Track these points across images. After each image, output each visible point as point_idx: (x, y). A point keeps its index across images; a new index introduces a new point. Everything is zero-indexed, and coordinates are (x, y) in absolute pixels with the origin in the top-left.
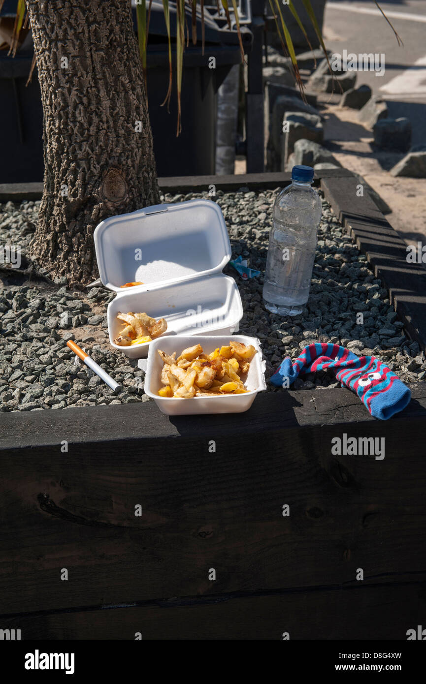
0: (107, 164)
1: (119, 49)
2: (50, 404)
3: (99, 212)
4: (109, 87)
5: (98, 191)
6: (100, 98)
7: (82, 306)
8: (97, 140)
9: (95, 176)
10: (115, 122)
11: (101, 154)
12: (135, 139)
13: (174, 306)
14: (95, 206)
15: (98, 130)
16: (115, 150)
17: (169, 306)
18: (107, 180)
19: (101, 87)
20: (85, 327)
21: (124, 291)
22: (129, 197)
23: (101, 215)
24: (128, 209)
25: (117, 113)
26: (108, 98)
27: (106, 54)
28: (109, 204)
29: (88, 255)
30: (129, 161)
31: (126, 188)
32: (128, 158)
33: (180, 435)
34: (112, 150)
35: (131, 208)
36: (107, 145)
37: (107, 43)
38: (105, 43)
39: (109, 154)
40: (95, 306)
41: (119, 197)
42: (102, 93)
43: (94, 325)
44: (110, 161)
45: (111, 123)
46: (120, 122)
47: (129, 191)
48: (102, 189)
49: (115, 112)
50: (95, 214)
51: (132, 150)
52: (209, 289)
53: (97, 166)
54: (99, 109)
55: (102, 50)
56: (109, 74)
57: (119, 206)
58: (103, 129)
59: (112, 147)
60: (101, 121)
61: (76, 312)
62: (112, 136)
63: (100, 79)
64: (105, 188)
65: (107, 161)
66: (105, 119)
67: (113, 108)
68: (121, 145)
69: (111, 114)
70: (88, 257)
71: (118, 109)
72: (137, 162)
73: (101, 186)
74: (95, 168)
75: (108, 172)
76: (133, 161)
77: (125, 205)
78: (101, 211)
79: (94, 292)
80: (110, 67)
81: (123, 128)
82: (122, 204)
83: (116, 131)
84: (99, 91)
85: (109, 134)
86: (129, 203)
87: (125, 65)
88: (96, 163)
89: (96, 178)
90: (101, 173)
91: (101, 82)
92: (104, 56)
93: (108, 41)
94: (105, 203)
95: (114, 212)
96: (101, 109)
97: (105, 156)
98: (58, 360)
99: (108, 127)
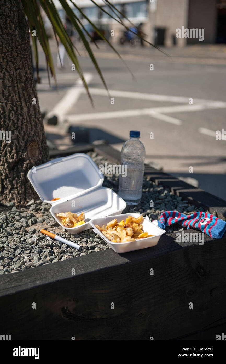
0: (28, 140)
1: (30, 82)
2: (51, 260)
3: (28, 166)
4: (26, 101)
5: (25, 155)
6: (22, 107)
7: (30, 214)
8: (22, 128)
9: (22, 147)
10: (30, 118)
11: (24, 135)
12: (39, 127)
13: (81, 207)
14: (25, 163)
15: (22, 123)
16: (31, 133)
17: (79, 207)
18: (29, 148)
19: (22, 101)
20: (37, 224)
21: (55, 202)
22: (41, 156)
23: (28, 167)
24: (41, 162)
25: (31, 114)
26: (26, 107)
27: (24, 84)
28: (32, 161)
29: (23, 189)
30: (38, 138)
31: (39, 152)
32: (37, 137)
33: (130, 262)
34: (29, 133)
35: (42, 162)
36: (27, 131)
37: (25, 79)
38: (23, 79)
39: (28, 135)
40: (36, 214)
41: (36, 157)
42: (24, 104)
43: (41, 223)
44: (30, 139)
45: (28, 119)
46: (32, 119)
47: (40, 153)
48: (27, 153)
49: (30, 113)
50: (25, 166)
51: (38, 133)
52: (97, 196)
53: (23, 142)
54: (22, 112)
55: (22, 82)
56: (26, 94)
57: (37, 161)
58: (24, 122)
59: (30, 132)
60: (23, 118)
61: (29, 218)
62: (29, 126)
63: (22, 97)
64: (29, 153)
65: (27, 139)
66: (25, 117)
67: (29, 111)
68: (33, 130)
69: (28, 115)
70: (23, 190)
71: (31, 112)
72: (41, 138)
73: (27, 152)
74: (22, 143)
75: (30, 144)
76: (39, 138)
77: (39, 160)
78: (29, 165)
79: (33, 207)
80: (26, 91)
81: (34, 122)
82: (38, 160)
83: (30, 123)
84: (22, 103)
85: (28, 125)
86: (41, 160)
87: (33, 90)
88: (22, 140)
89: (23, 148)
90: (26, 145)
91: (23, 99)
92: (24, 85)
93: (25, 78)
94: (30, 160)
95: (34, 164)
96: (23, 112)
97: (26, 137)
98: (38, 240)
99: (27, 121)
